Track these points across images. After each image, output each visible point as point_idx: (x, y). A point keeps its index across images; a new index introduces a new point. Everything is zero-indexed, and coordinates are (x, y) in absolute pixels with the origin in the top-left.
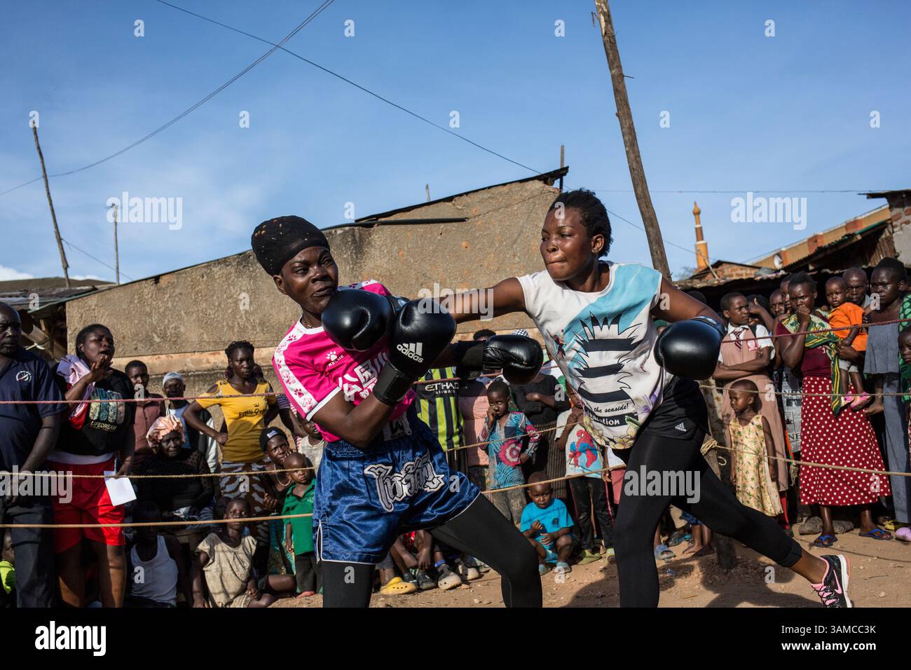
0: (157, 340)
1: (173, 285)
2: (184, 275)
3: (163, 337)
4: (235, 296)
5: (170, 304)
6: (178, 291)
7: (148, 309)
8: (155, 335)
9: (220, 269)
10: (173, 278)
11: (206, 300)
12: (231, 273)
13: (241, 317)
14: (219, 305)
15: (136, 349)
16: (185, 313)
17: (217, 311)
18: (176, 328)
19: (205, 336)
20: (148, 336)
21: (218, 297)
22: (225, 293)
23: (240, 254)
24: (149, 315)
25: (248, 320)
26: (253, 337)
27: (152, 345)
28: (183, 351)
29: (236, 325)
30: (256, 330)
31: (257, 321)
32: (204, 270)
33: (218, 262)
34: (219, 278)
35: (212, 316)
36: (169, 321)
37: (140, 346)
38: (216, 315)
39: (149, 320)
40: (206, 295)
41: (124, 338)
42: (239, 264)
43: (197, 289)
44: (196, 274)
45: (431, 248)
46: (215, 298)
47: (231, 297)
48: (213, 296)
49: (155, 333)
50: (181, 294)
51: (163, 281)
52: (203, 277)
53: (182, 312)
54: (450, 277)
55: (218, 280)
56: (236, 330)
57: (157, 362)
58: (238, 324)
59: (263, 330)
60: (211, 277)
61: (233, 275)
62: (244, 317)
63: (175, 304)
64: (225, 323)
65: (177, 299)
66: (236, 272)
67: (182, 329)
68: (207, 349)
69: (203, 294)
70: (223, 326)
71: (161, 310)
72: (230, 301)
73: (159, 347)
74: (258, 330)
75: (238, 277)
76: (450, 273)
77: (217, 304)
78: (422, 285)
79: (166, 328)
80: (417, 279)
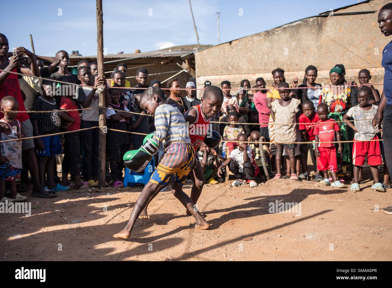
0: (230, 68)
1: (237, 45)
2: (242, 41)
3: (233, 67)
4: (263, 50)
5: (236, 54)
6: (239, 48)
7: (227, 55)
8: (229, 66)
9: (257, 38)
10: (237, 42)
11: (251, 52)
12: (261, 40)
13: (265, 59)
14: (256, 54)
15: (222, 72)
16: (242, 57)
17: (255, 56)
18: (238, 63)
19: (250, 67)
20: (227, 67)
21: (256, 50)
22: (259, 48)
23: (266, 31)
24: (227, 58)
25: (268, 60)
26: (270, 68)
27: (228, 70)
28: (241, 73)
29: (263, 63)
30: (271, 65)
31: (272, 61)
32: (250, 38)
33: (256, 35)
34: (256, 42)
35: (253, 59)
36: (235, 60)
37: (224, 71)
38: (255, 58)
39: (227, 60)
40: (251, 50)
41: (217, 67)
42: (265, 35)
43: (247, 47)
44: (247, 40)
45: (356, 26)
46: (255, 50)
47: (261, 50)
48: (253, 50)
49: (230, 65)
50: (240, 49)
51: (233, 43)
52: (249, 41)
53: (241, 57)
54: (365, 41)
55: (256, 43)
56: (263, 64)
57: (230, 78)
58: (264, 62)
59: (275, 65)
60: (253, 42)
61: (262, 40)
62: (267, 59)
63: (238, 53)
64: (258, 62)
65: (239, 51)
66: (264, 39)
67: (241, 64)
68: (251, 72)
69: (250, 49)
70: (258, 63)
71: (232, 56)
72: (261, 52)
73: (231, 71)
74: (273, 65)
75: (264, 41)
76: (365, 38)
77: (255, 53)
78: (350, 44)
79: (234, 63)
80: (348, 42)
